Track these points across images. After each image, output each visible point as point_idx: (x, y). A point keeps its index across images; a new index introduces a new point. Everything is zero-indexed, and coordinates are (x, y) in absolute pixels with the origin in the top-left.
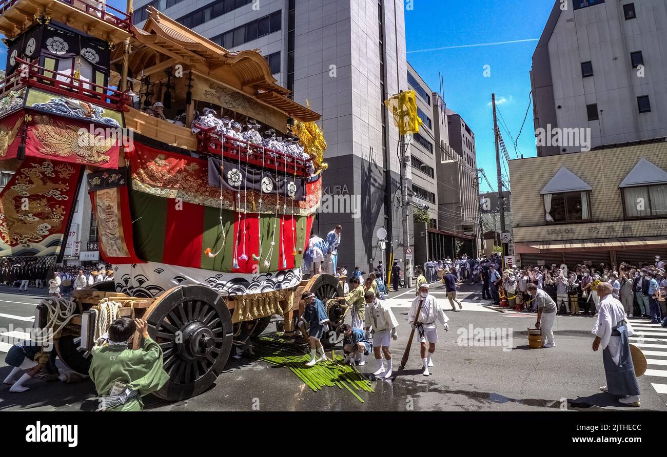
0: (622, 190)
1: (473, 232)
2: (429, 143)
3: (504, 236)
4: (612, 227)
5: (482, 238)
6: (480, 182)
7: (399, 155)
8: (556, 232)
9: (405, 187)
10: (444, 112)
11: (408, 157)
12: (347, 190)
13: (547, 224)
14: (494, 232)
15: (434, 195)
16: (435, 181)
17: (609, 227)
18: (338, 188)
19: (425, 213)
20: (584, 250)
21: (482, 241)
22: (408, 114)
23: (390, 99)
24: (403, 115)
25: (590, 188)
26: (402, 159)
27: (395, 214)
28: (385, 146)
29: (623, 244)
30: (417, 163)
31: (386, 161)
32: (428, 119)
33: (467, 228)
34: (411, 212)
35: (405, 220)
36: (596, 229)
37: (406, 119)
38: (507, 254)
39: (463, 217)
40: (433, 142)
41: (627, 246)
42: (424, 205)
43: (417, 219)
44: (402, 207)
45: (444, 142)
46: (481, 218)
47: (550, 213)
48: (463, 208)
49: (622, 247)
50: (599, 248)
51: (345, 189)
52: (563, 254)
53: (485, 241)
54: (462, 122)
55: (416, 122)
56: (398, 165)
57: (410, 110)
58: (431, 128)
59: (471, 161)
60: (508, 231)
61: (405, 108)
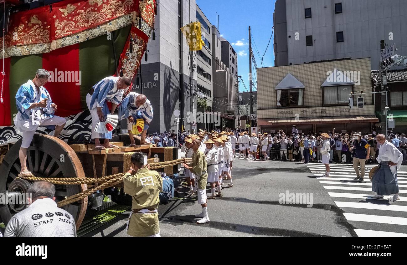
0: (323, 88)
1: (233, 115)
2: (208, 58)
3: (251, 116)
4: (315, 111)
5: (239, 119)
6: (239, 84)
7: (189, 64)
8: (282, 113)
9: (192, 84)
10: (219, 39)
11: (195, 65)
12: (156, 85)
13: (278, 108)
14: (246, 116)
15: (210, 91)
16: (211, 83)
17: (313, 110)
18: (150, 84)
19: (205, 102)
20: (298, 124)
21: (239, 121)
22: (195, 37)
23: (184, 27)
24: (192, 37)
25: (304, 87)
26: (191, 67)
27: (186, 102)
28: (181, 58)
29: (320, 120)
30: (200, 70)
31: (181, 68)
32: (209, 42)
33: (230, 113)
34: (196, 100)
35: (192, 105)
36: (306, 111)
37: (194, 40)
38: (253, 126)
39: (228, 106)
40: (211, 57)
41: (322, 122)
42: (204, 96)
43: (200, 105)
44: (190, 97)
45: (218, 58)
46: (238, 106)
47: (280, 102)
48: (228, 100)
49: (320, 122)
50: (307, 122)
51: (154, 85)
52: (286, 126)
53: (240, 121)
54: (230, 46)
55: (201, 43)
56: (189, 70)
57: (197, 35)
58: (210, 49)
59: (235, 72)
60: (254, 113)
61: (193, 34)
